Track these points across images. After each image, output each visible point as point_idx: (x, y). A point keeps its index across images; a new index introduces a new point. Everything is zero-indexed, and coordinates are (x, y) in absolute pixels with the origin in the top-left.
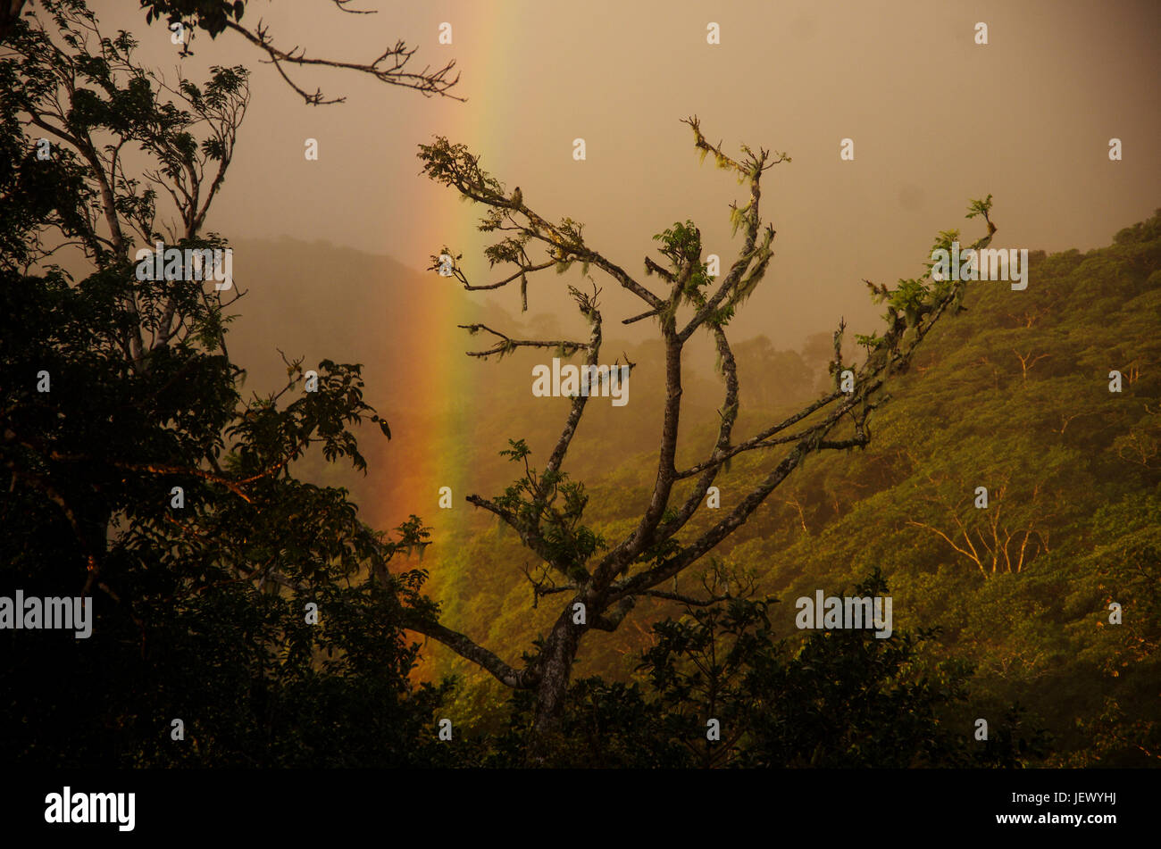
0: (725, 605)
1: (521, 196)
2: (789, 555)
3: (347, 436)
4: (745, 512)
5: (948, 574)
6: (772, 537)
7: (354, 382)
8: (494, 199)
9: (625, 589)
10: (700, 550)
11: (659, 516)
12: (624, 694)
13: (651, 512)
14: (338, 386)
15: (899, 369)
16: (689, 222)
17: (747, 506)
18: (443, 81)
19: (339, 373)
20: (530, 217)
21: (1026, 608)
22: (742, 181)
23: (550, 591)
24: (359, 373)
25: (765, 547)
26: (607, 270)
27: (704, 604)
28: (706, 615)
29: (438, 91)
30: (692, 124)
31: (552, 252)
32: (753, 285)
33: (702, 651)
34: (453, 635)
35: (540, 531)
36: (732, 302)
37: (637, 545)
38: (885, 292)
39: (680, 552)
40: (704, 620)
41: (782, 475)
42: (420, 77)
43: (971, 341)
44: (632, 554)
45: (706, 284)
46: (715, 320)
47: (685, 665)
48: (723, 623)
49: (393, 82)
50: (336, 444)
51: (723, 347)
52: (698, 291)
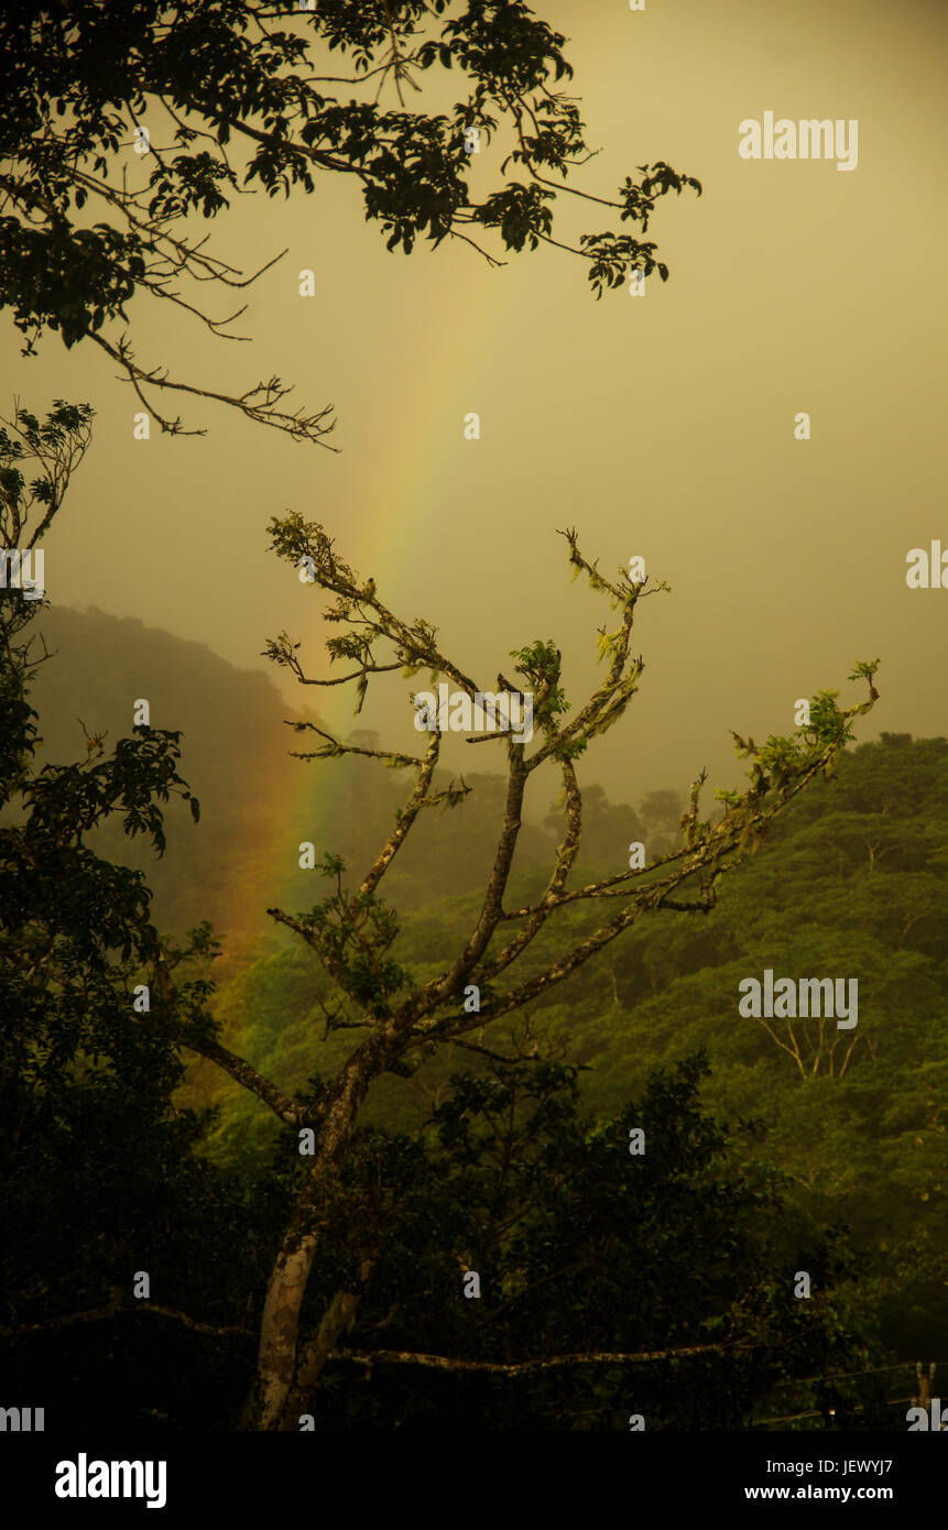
0: (532, 1065)
1: (374, 588)
2: (596, 1027)
3: (154, 810)
4: (570, 965)
5: (768, 1068)
6: (580, 1005)
7: (170, 751)
8: (345, 588)
9: (428, 1033)
10: (517, 1001)
11: (477, 958)
12: (407, 1148)
13: (469, 952)
14: (152, 752)
15: (758, 832)
16: (550, 642)
17: (573, 959)
18: (317, 427)
19: (155, 740)
20: (381, 612)
21: (842, 1116)
22: (615, 607)
23: (344, 1025)
24: (177, 742)
25: (570, 1015)
26: (457, 682)
27: (510, 1062)
28: (509, 1074)
29: (310, 436)
30: (568, 536)
31: (401, 654)
32: (612, 719)
33: (501, 1113)
34: (233, 1059)
35: (344, 958)
36: (589, 734)
37: (449, 987)
38: (752, 748)
39: (494, 1000)
40: (507, 1079)
41: (615, 930)
42: (292, 419)
43: (819, 821)
44: (442, 996)
45: (560, 712)
46: (566, 752)
47: (479, 1126)
48: (528, 1086)
49: (261, 420)
50: (139, 816)
51: (570, 783)
52: (551, 719)
